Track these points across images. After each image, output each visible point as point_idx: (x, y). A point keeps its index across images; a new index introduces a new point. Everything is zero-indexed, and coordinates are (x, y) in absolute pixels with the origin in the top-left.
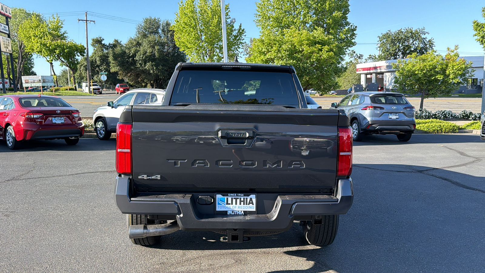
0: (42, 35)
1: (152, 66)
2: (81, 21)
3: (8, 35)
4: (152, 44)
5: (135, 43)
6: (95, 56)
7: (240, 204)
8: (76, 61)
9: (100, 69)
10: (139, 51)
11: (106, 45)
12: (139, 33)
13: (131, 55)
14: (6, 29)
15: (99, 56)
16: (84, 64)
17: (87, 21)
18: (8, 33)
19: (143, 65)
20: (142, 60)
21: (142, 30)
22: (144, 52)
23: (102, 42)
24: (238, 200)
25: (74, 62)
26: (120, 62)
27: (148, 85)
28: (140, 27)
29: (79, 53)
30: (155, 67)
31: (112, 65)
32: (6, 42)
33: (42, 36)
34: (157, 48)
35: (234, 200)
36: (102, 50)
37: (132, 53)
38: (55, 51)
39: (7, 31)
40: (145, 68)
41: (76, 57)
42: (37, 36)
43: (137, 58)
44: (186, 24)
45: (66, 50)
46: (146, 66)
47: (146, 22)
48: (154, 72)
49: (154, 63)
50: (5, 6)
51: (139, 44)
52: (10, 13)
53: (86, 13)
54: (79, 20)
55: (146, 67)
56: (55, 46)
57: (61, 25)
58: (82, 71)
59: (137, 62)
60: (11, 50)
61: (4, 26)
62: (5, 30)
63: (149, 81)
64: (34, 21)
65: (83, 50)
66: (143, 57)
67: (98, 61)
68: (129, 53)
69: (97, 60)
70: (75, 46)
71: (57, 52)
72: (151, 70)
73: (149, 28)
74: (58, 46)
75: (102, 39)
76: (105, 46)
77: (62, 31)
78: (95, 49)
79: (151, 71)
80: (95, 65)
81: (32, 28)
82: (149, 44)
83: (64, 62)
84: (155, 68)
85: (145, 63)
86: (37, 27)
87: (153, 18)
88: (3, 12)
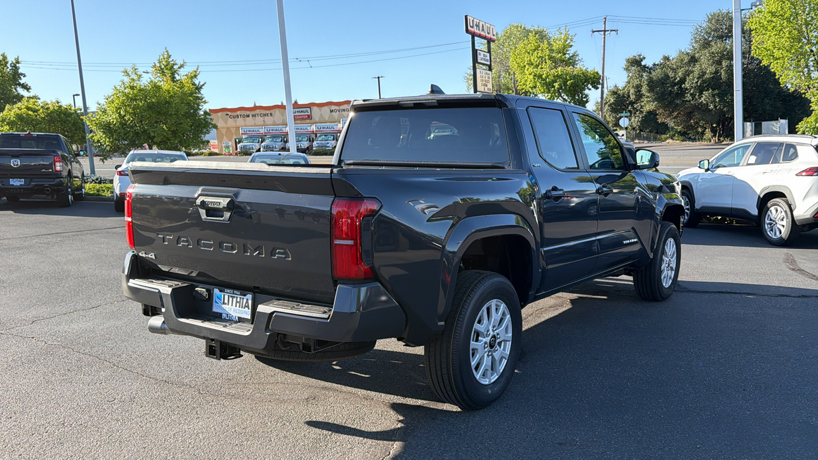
0: (540, 61)
1: (713, 96)
2: (597, 32)
3: (489, 67)
4: (716, 59)
5: (686, 60)
6: (629, 87)
7: (236, 306)
8: (584, 98)
9: (634, 108)
10: (692, 72)
11: (648, 68)
12: (696, 42)
13: (676, 81)
14: (487, 58)
15: (634, 85)
16: (609, 101)
17: (605, 31)
18: (489, 63)
19: (697, 97)
20: (695, 87)
21: (702, 34)
22: (701, 74)
23: (642, 63)
24: (235, 300)
25: (582, 99)
26: (657, 93)
27: (707, 130)
28: (700, 30)
29: (591, 85)
30: (719, 97)
31: (646, 99)
32: (485, 78)
33: (539, 63)
34: (726, 64)
35: (231, 299)
36: (639, 76)
37: (679, 77)
38: (554, 84)
39: (487, 61)
40: (701, 101)
41: (585, 92)
42: (532, 64)
43: (687, 85)
44: (773, 14)
45: (569, 82)
46: (702, 97)
47: (710, 21)
48: (715, 107)
49: (716, 92)
50: (487, 25)
51: (693, 60)
52: (495, 34)
53: (605, 18)
54: (593, 32)
55: (702, 99)
56: (554, 77)
57: (569, 43)
58: (607, 113)
59: (687, 91)
60: (491, 88)
61: (484, 55)
62: (485, 60)
63: (708, 123)
64: (531, 42)
65: (597, 79)
66: (697, 82)
67: (632, 94)
68: (675, 76)
69: (630, 94)
70: (583, 73)
71: (556, 85)
72: (712, 103)
73: (715, 30)
74: (558, 76)
75: (641, 57)
76: (646, 69)
77: (571, 51)
78: (630, 75)
79: (710, 106)
80: (628, 102)
81: (529, 53)
82: (710, 59)
83: (566, 101)
84: (718, 100)
85: (701, 93)
86: (535, 50)
87: (725, 11)
88: (484, 34)
